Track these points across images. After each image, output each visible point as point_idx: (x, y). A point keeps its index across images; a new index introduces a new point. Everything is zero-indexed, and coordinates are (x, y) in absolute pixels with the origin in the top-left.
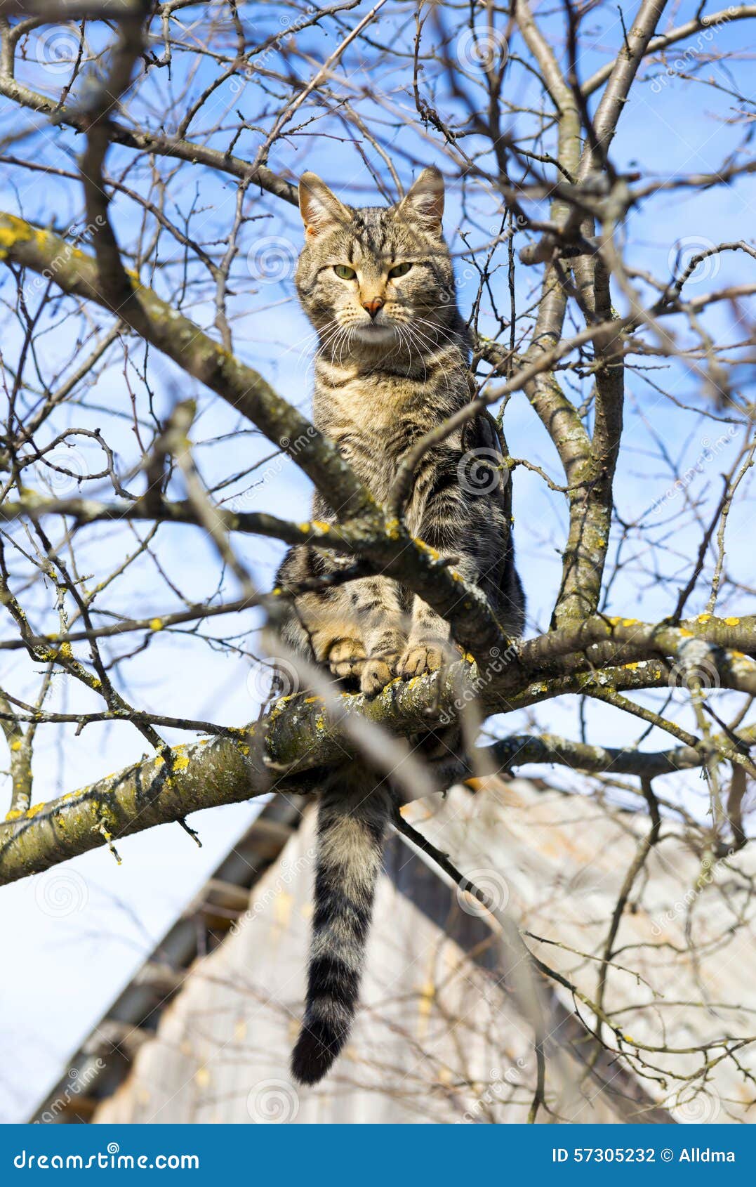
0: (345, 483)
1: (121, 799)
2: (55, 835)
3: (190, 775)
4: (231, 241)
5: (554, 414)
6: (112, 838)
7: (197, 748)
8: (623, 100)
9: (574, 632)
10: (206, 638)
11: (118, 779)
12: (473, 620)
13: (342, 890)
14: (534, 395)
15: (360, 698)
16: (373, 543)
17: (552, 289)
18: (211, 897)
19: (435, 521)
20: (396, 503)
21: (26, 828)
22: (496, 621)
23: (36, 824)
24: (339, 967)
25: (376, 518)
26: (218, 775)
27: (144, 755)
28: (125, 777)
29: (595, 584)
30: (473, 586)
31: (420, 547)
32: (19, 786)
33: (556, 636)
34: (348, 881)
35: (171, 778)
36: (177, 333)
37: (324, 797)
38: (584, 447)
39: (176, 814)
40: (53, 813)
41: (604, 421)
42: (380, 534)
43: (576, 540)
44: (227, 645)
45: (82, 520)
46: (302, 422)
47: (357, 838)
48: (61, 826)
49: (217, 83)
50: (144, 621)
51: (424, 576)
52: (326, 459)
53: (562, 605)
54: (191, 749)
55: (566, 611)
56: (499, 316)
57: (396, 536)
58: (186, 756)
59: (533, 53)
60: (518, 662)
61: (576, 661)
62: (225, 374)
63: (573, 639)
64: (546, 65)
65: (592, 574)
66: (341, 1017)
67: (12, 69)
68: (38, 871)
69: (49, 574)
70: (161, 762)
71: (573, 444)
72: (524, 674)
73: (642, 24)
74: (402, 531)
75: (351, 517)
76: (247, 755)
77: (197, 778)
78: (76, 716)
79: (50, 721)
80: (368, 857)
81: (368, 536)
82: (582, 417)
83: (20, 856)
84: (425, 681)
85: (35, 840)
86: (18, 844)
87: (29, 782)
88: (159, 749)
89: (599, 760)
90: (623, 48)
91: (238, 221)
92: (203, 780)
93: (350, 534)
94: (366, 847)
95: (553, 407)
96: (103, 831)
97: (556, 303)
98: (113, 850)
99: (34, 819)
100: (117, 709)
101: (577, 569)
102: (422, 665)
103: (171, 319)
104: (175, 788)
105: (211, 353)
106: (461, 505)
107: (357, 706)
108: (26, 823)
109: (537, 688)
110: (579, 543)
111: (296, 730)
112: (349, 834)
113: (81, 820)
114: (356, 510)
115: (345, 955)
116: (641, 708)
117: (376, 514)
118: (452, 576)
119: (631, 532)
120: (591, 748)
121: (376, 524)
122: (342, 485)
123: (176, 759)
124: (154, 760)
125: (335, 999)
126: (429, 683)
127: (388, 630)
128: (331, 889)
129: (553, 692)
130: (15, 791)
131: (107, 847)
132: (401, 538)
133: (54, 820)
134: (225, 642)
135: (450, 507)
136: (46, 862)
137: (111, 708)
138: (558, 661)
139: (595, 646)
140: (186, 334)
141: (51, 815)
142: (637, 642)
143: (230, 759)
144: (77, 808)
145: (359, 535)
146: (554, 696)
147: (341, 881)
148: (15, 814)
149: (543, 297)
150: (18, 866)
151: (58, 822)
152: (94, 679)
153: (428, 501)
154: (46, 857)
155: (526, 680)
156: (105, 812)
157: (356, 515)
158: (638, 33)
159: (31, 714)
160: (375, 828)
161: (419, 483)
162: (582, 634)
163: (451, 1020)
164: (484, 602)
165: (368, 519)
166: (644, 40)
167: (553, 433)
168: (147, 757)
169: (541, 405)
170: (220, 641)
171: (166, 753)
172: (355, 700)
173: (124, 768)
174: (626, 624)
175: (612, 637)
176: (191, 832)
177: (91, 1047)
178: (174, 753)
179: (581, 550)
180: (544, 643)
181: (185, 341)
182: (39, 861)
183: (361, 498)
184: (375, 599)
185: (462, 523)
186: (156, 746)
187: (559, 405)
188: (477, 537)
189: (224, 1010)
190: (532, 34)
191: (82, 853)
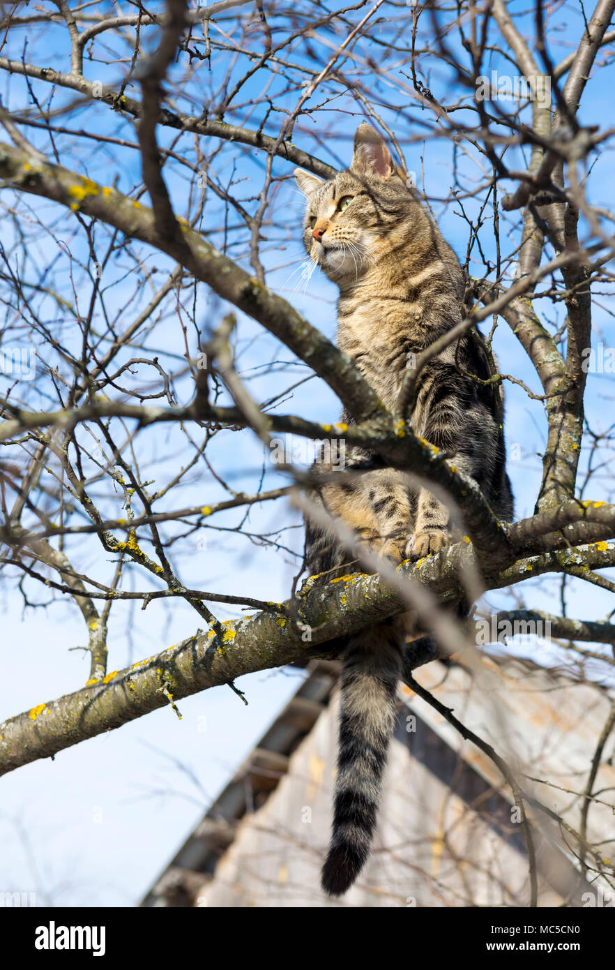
0: (360, 391)
1: (180, 666)
2: (126, 697)
3: (237, 645)
4: (263, 197)
5: (534, 340)
6: (175, 698)
7: (242, 622)
8: (586, 78)
9: (553, 515)
10: (249, 535)
11: (178, 650)
12: (468, 506)
13: (362, 735)
14: (516, 325)
15: (376, 577)
16: (384, 440)
17: (529, 238)
18: (256, 762)
19: (436, 427)
20: (402, 407)
21: (103, 692)
22: (488, 506)
23: (111, 688)
24: (361, 799)
25: (386, 419)
26: (260, 644)
27: (199, 630)
28: (184, 648)
29: (571, 481)
30: (468, 477)
31: (423, 444)
32: (96, 659)
33: (538, 519)
34: (368, 728)
35: (221, 648)
36: (219, 269)
37: (346, 659)
38: (559, 368)
39: (226, 678)
40: (124, 679)
41: (575, 344)
42: (389, 432)
43: (554, 445)
44: (265, 540)
45: (143, 421)
46: (324, 340)
47: (374, 691)
48: (131, 690)
49: (249, 74)
50: (196, 508)
51: (427, 468)
52: (343, 371)
53: (543, 499)
54: (237, 623)
55: (547, 503)
56: (486, 261)
57: (403, 435)
58: (233, 629)
59: (511, 46)
60: (507, 542)
61: (555, 540)
62: (259, 301)
63: (552, 520)
64: (521, 55)
65: (568, 473)
66: (362, 840)
67: (81, 67)
68: (113, 727)
69: (118, 480)
70: (213, 635)
71: (550, 365)
72: (512, 552)
73: (600, 15)
74: (408, 430)
75: (366, 419)
76: (284, 627)
77: (242, 647)
78: (142, 594)
79: (121, 598)
80: (384, 708)
81: (379, 434)
82: (557, 344)
83: (98, 715)
84: (429, 561)
85: (110, 701)
86: (96, 705)
87: (104, 655)
88: (211, 624)
89: (578, 631)
90: (585, 35)
91: (268, 181)
92: (248, 649)
93: (365, 432)
94: (382, 700)
95: (533, 335)
96: (166, 692)
97: (533, 249)
98: (175, 707)
99: (109, 684)
100: (176, 588)
101: (555, 468)
102: (425, 547)
103: (214, 258)
104: (225, 656)
105: (246, 284)
106: (457, 413)
107: (375, 584)
108: (102, 688)
109: (523, 565)
110: (557, 446)
111: (324, 605)
112: (367, 689)
113: (148, 684)
114: (369, 413)
115: (366, 789)
116: (611, 583)
117: (386, 416)
118: (450, 468)
119: (601, 443)
120: (570, 621)
121: (386, 424)
122: (357, 393)
123: (225, 632)
124: (207, 633)
125: (357, 825)
126: (433, 562)
127: (400, 520)
128: (354, 734)
129: (537, 570)
130: (93, 663)
131: (170, 706)
132: (407, 437)
133: (126, 684)
134: (264, 538)
135: (448, 415)
136: (119, 720)
137: (171, 587)
138: (539, 539)
139: (571, 527)
140: (227, 269)
141: (123, 680)
142: (605, 520)
143: (270, 631)
144: (145, 674)
145: (372, 434)
146: (538, 574)
147: (361, 728)
148: (94, 682)
149: (523, 244)
150: (97, 723)
151: (129, 686)
152: (156, 566)
153: (431, 410)
154: (120, 716)
155: (514, 556)
156: (168, 677)
157: (370, 417)
158: (597, 22)
159: (105, 593)
160: (389, 684)
161: (421, 394)
162: (560, 516)
163: (458, 860)
164: (477, 490)
165: (379, 420)
166: (602, 28)
167: (533, 356)
168: (201, 631)
169: (522, 333)
170: (260, 537)
171: (217, 627)
172: (372, 579)
173: (182, 640)
174: (596, 506)
175: (584, 517)
176: (239, 693)
177: (160, 889)
178: (223, 627)
179: (559, 452)
180: (528, 525)
181: (226, 275)
182: (114, 719)
183: (373, 403)
184: (389, 494)
185: (459, 428)
186: (208, 621)
187: (537, 334)
188: (472, 440)
189: (270, 853)
190: (509, 30)
191: (149, 712)
